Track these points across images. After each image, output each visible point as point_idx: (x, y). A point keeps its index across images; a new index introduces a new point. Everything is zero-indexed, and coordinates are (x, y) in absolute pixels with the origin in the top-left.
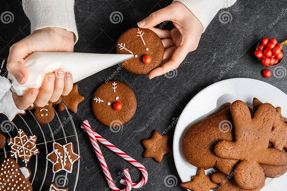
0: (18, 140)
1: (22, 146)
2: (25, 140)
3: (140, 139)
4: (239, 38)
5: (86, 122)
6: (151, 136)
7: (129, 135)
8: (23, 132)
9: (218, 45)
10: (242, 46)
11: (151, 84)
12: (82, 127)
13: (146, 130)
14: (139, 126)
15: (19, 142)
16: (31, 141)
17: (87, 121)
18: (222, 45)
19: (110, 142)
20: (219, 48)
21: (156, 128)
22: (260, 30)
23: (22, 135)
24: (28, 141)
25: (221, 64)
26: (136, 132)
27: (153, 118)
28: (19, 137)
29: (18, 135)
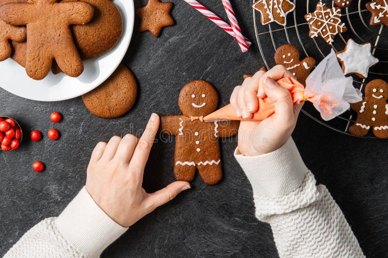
0: (333, 30)
1: (327, 24)
2: (324, 30)
3: (176, 27)
4: (50, 152)
5: (244, 49)
6: (162, 30)
7: (190, 32)
8: (327, 41)
9: (77, 143)
10: (46, 142)
11: (161, 96)
12: (250, 43)
13: (168, 39)
14: (178, 43)
15: (331, 27)
16: (316, 31)
17: (242, 50)
18: (71, 143)
19: (214, 24)
20: (76, 140)
21: (156, 40)
22: (23, 161)
23: (328, 37)
24: (319, 30)
25: (72, 120)
26: (182, 35)
27: (160, 52)
28: (331, 35)
29: (334, 37)
